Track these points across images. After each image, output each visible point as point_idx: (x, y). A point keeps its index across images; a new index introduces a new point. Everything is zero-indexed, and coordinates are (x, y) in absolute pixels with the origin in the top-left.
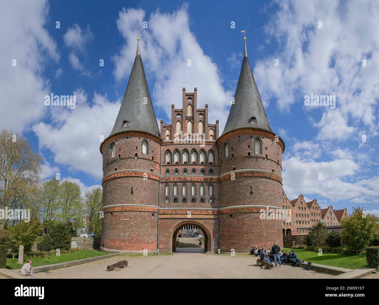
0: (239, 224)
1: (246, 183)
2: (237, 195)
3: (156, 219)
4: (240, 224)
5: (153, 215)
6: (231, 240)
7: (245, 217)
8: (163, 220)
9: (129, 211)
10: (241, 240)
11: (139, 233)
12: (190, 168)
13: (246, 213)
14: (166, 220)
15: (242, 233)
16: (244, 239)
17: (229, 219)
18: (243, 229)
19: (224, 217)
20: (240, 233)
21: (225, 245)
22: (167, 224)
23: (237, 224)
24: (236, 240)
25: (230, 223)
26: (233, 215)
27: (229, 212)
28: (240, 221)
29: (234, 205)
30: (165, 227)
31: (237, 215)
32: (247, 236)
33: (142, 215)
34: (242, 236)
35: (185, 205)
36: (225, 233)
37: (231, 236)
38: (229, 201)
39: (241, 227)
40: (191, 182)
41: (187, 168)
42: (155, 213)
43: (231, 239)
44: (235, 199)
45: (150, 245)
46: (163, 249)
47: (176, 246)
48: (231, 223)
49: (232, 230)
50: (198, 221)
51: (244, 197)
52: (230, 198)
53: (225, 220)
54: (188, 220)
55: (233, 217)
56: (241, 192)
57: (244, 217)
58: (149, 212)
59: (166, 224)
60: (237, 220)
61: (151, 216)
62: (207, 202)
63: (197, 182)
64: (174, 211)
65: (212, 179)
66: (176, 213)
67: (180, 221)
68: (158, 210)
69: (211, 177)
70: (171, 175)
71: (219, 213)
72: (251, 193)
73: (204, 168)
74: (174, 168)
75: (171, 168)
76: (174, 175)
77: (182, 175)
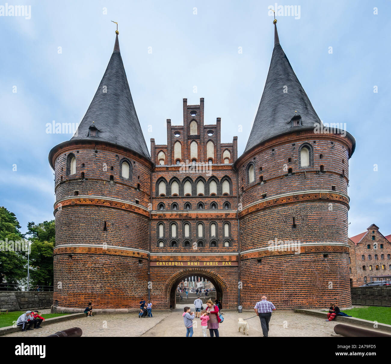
0: (272, 272)
1: (286, 213)
2: (270, 232)
3: (146, 267)
4: (274, 272)
5: (140, 262)
6: (258, 294)
7: (283, 262)
8: (156, 269)
9: (101, 254)
10: (277, 294)
11: (119, 286)
12: (194, 202)
13: (285, 256)
14: (160, 269)
15: (278, 284)
16: (282, 292)
17: (256, 266)
18: (280, 279)
19: (248, 264)
20: (274, 284)
21: (250, 300)
22: (163, 274)
23: (270, 272)
24: (268, 294)
25: (257, 271)
26: (262, 260)
27: (257, 256)
28: (275, 268)
29: (264, 246)
30: (158, 277)
31: (270, 259)
32: (286, 287)
33: (122, 261)
34: (278, 288)
35: (188, 249)
36: (250, 285)
37: (259, 288)
38: (257, 241)
39: (277, 275)
40: (197, 219)
41: (191, 202)
42: (143, 259)
43: (260, 292)
44: (265, 238)
45: (136, 302)
46: (157, 306)
47: (175, 302)
48: (259, 271)
49: (261, 280)
50: (209, 270)
51: (282, 233)
52: (258, 238)
53: (249, 267)
54: (193, 269)
55: (262, 262)
56: (277, 227)
57: (281, 262)
58: (134, 257)
59: (160, 274)
60: (269, 267)
61: (138, 263)
62: (220, 245)
63: (206, 219)
64: (171, 257)
65: (229, 214)
66: (175, 259)
67: (182, 270)
68: (148, 255)
69: (227, 212)
70: (167, 210)
71: (240, 259)
72: (294, 226)
73: (216, 200)
74: (171, 202)
75: (166, 202)
76: (172, 210)
77: (183, 211)
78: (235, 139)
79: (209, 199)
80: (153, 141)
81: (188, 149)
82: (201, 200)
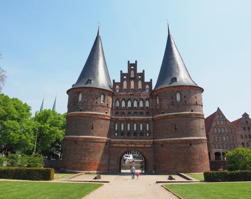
2: (166, 131)
3: (109, 147)
4: (168, 152)
5: (106, 144)
7: (172, 147)
8: (113, 148)
14: (115, 148)
17: (161, 148)
19: (158, 147)
22: (116, 151)
26: (163, 145)
27: (161, 143)
28: (169, 150)
29: (164, 138)
31: (166, 145)
33: (99, 144)
35: (129, 137)
38: (161, 135)
41: (131, 112)
42: (108, 143)
44: (164, 134)
45: (103, 167)
48: (162, 151)
51: (171, 132)
52: (161, 133)
58: (103, 142)
60: (167, 149)
62: (145, 135)
63: (138, 121)
64: (121, 141)
65: (149, 118)
66: (123, 143)
67: (126, 149)
68: (110, 140)
69: (148, 117)
70: (119, 116)
71: (154, 143)
72: (176, 129)
73: (143, 111)
74: (121, 111)
75: (119, 111)
76: (122, 116)
77: (127, 116)
78: (151, 80)
79: (140, 110)
80: (114, 81)
81: (130, 84)
82: (135, 111)
